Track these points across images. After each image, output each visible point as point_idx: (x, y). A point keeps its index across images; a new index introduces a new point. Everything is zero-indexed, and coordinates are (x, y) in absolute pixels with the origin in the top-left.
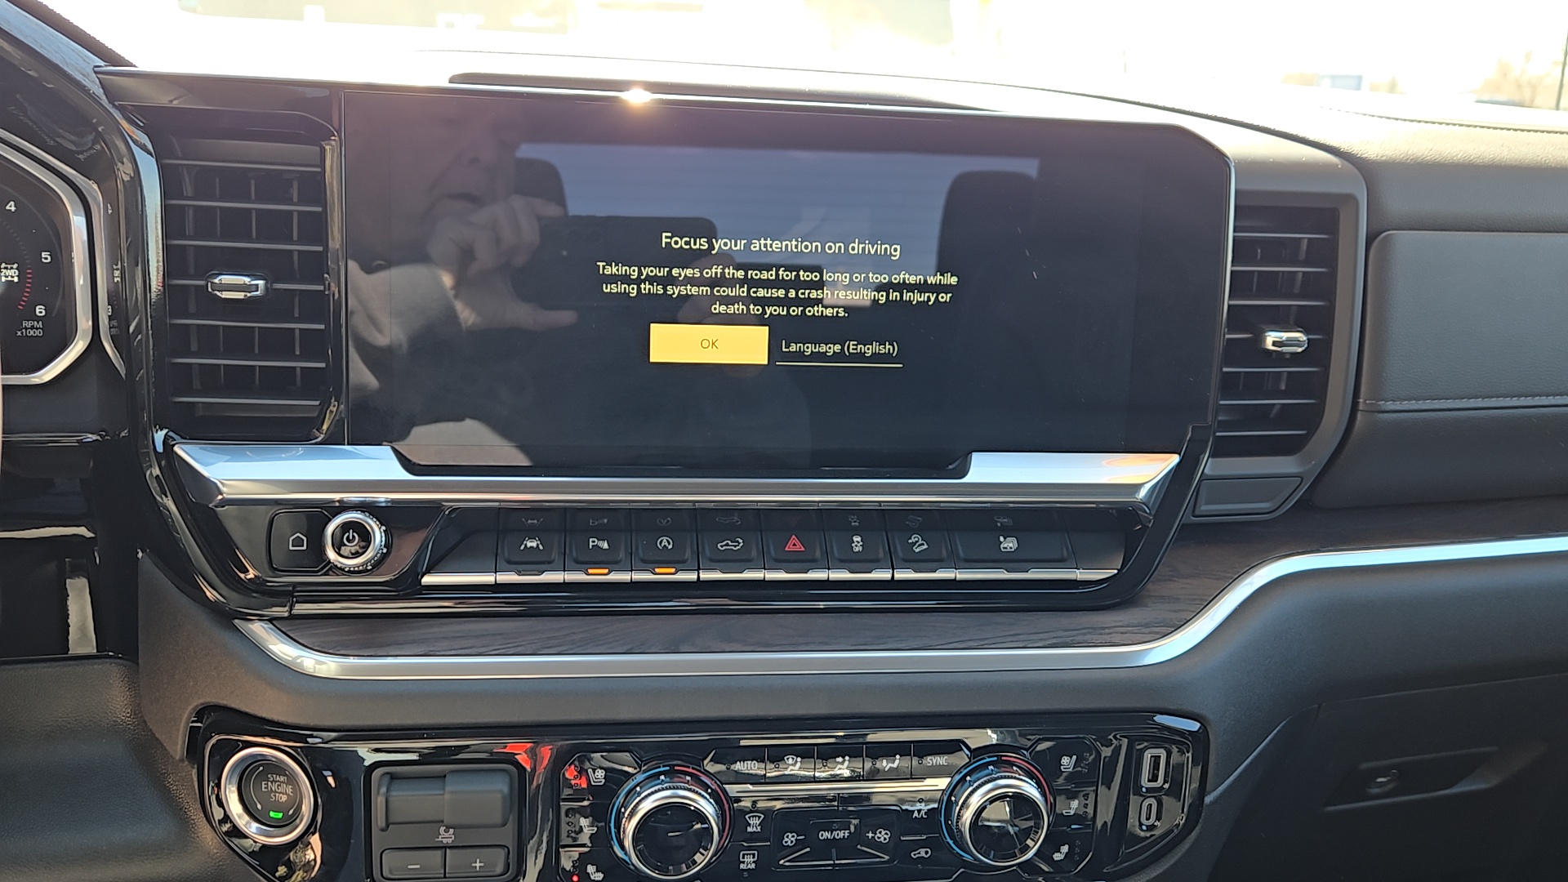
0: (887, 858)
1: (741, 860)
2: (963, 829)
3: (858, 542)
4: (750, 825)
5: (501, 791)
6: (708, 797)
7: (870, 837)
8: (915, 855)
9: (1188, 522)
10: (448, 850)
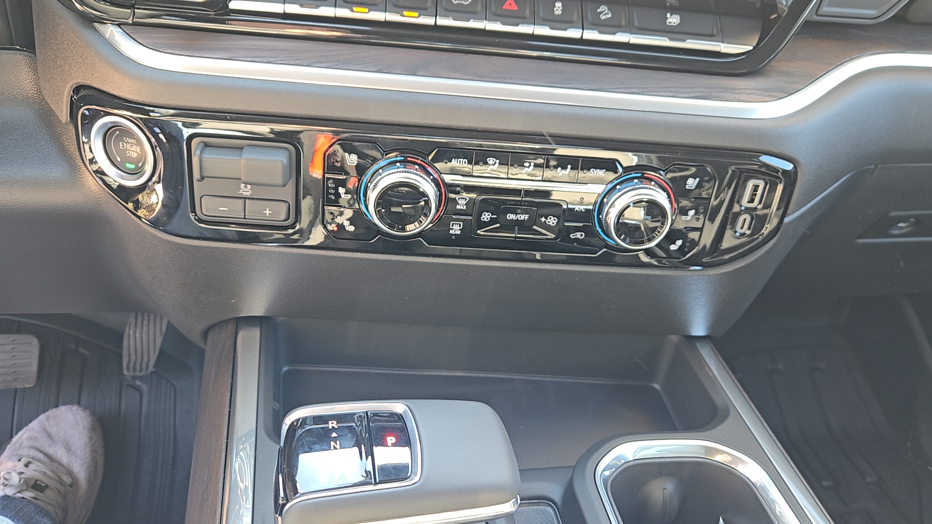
0: (553, 236)
1: (451, 227)
2: (609, 222)
3: (559, 7)
4: (458, 204)
5: (282, 161)
6: (430, 181)
7: (543, 221)
8: (573, 236)
9: (811, 19)
10: (247, 200)
